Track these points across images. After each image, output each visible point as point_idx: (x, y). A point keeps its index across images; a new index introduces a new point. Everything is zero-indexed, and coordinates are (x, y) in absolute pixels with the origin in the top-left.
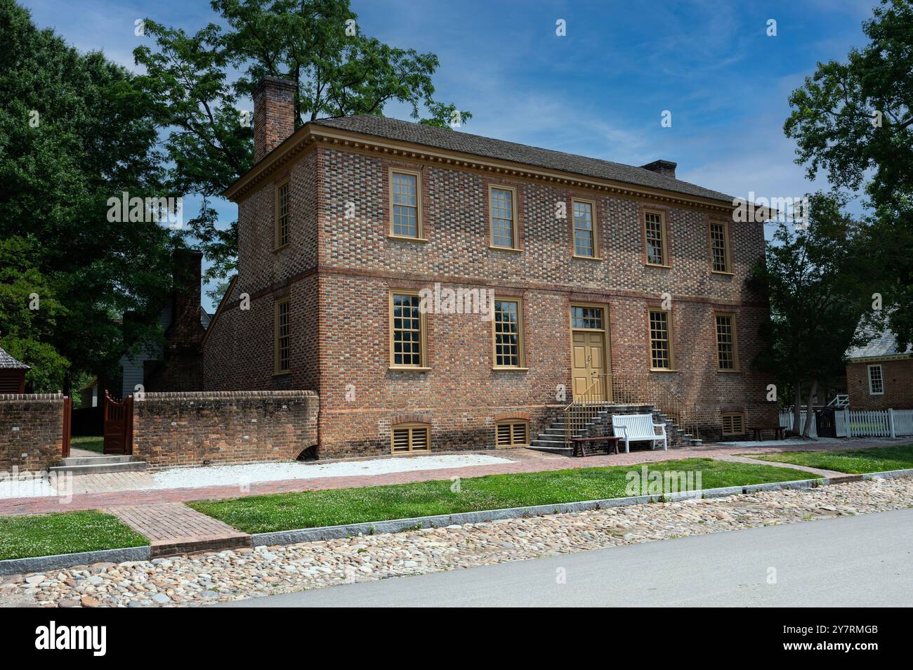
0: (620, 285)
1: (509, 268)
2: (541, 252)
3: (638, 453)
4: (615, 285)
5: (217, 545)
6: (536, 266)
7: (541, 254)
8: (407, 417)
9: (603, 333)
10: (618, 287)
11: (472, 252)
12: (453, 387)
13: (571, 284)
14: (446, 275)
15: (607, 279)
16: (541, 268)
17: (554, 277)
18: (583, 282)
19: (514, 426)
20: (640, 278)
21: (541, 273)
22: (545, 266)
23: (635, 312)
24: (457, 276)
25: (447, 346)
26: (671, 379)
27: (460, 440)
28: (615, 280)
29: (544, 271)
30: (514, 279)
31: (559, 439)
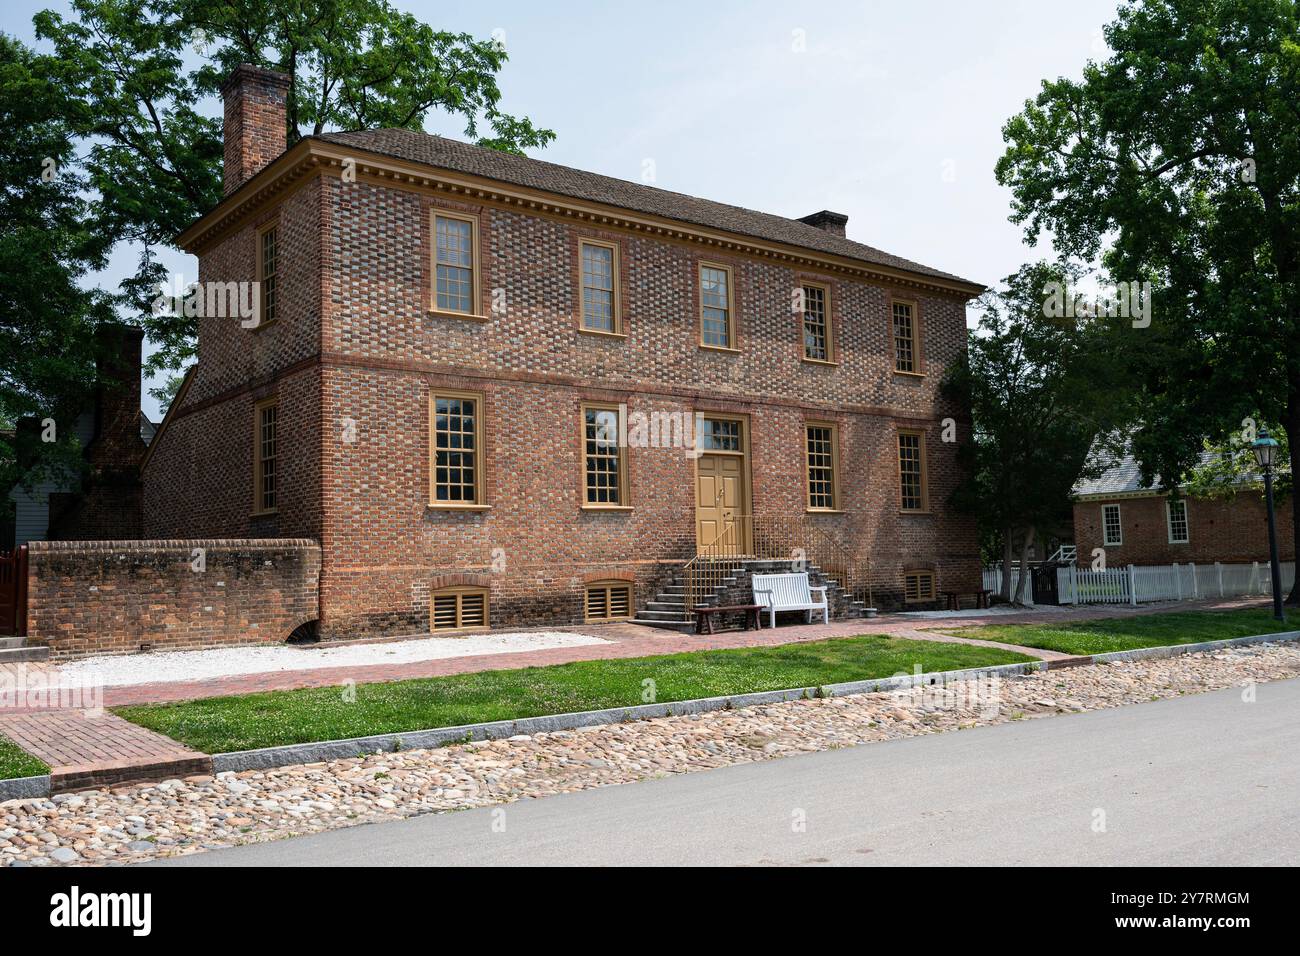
0: (765, 388)
1: (608, 361)
2: (653, 339)
3: (787, 628)
4: (758, 388)
5: (157, 772)
6: (646, 358)
7: (654, 343)
8: (455, 578)
9: (741, 457)
10: (763, 391)
11: (553, 337)
12: (523, 533)
13: (696, 386)
14: (515, 369)
15: (748, 380)
16: (653, 362)
17: (672, 375)
18: (714, 383)
19: (612, 590)
20: (794, 379)
21: (653, 369)
22: (659, 360)
23: (786, 426)
24: (530, 371)
25: (514, 474)
26: (836, 523)
27: (533, 611)
28: (758, 381)
29: (658, 366)
30: (615, 377)
31: (676, 608)
